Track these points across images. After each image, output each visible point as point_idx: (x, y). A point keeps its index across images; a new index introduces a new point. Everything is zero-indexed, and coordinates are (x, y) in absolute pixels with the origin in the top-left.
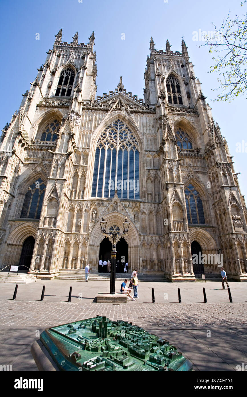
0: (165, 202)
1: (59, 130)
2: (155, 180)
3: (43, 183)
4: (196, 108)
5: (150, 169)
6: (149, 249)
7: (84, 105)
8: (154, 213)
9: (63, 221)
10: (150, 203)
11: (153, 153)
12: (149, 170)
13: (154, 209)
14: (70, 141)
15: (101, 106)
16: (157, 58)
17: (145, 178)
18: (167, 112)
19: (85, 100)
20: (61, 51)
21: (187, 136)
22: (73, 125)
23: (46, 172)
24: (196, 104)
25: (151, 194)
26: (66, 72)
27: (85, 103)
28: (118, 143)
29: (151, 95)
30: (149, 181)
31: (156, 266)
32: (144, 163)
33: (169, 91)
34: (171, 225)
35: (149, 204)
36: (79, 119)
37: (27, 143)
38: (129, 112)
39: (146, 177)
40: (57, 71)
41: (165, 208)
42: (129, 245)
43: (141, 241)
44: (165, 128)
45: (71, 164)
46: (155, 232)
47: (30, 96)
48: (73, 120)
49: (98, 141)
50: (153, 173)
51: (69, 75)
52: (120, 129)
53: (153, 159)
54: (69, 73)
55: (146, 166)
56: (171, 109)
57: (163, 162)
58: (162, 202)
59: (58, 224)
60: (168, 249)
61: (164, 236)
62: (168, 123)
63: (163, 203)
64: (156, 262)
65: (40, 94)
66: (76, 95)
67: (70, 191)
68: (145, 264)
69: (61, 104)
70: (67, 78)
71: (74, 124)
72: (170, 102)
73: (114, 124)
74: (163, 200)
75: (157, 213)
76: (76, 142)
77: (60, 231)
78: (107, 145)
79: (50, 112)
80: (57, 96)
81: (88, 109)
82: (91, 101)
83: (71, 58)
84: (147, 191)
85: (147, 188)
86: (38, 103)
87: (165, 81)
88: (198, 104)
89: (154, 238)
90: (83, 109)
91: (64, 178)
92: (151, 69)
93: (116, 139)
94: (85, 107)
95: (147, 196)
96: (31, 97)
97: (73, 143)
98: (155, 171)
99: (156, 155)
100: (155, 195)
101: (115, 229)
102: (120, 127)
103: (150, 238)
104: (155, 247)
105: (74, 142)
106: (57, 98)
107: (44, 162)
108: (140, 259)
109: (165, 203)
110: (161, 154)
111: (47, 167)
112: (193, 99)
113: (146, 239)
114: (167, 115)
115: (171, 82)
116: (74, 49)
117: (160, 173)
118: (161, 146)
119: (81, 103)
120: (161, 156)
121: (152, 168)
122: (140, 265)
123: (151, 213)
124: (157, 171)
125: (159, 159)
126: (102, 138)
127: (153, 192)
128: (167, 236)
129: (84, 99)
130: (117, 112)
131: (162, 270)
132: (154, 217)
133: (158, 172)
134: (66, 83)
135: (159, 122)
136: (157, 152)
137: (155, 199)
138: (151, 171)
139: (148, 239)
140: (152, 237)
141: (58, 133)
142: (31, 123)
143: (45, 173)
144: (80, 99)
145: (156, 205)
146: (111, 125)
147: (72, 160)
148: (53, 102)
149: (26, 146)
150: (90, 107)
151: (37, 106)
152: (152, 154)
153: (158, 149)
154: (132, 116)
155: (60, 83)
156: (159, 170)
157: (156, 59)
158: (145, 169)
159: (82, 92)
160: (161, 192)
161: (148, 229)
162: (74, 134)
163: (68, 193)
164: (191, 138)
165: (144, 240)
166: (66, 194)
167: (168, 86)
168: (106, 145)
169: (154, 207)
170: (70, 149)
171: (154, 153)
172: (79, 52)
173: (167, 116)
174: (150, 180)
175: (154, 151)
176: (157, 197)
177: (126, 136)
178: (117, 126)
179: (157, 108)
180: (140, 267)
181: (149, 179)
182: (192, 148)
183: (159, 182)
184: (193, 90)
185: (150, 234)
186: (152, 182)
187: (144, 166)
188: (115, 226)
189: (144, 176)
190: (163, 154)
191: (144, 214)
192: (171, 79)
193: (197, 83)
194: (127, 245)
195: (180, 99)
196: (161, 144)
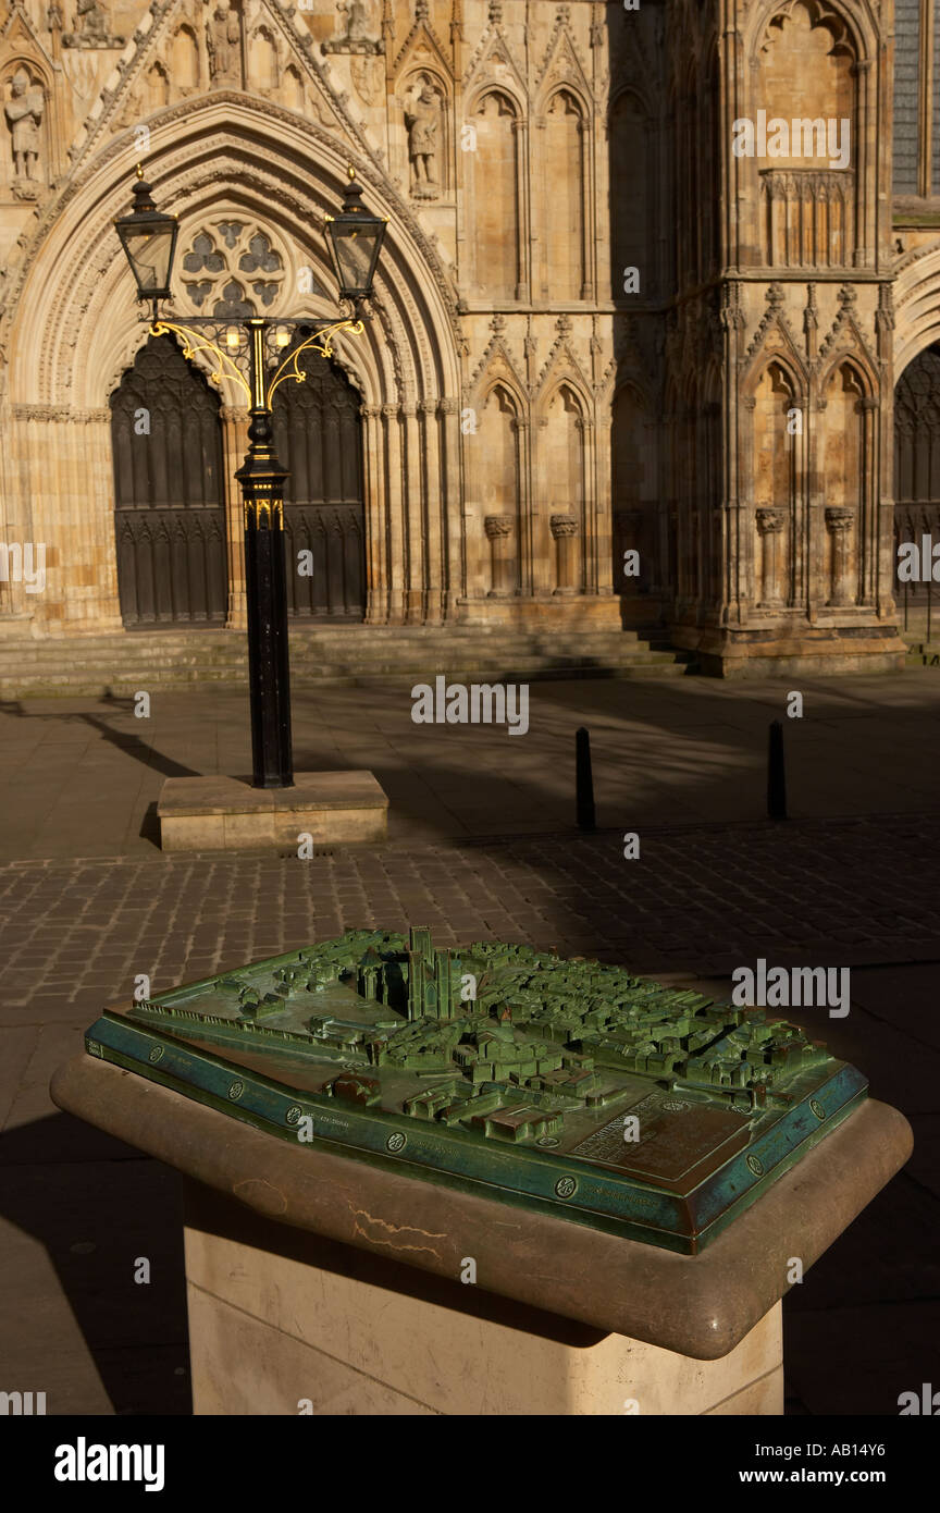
6: (542, 424)
8: (593, 101)
13: (588, 56)
34: (745, 209)
42: (372, 400)
43: (472, 363)
60: (700, 425)
61: (671, 313)
68: (505, 547)
89: (578, 329)
101: (233, 257)
103: (544, 328)
104: (591, 408)
108: (469, 510)
113: (516, 344)
122: (472, 557)
123: (559, 97)
128: (699, 310)
132: (593, 135)
139: (529, 344)
140: (564, 322)
161: (532, 254)
165: (496, 347)
169: (598, 42)
185: (546, 293)
188: (238, 225)
191: (492, 107)
194: (355, 397)
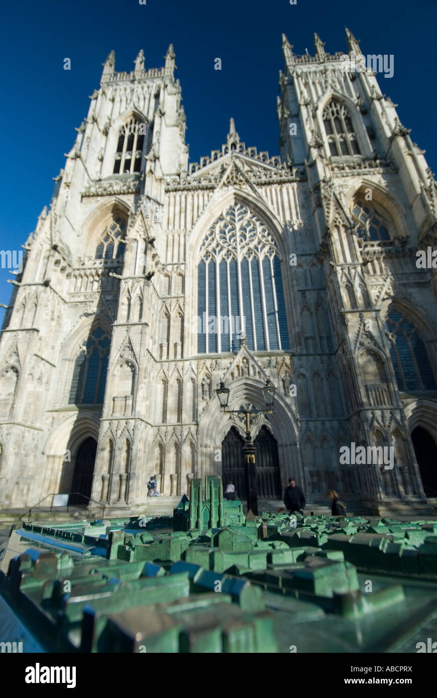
0: (343, 349)
1: (126, 235)
2: (317, 310)
3: (105, 335)
4: (390, 156)
5: (305, 288)
6: (321, 447)
7: (168, 184)
8: (323, 375)
9: (147, 403)
10: (313, 355)
11: (307, 257)
12: (303, 292)
13: (321, 365)
14: (149, 252)
15: (200, 182)
16: (299, 72)
17: (296, 308)
18: (329, 174)
19: (168, 175)
20: (116, 90)
21: (377, 216)
22: (151, 222)
23: (110, 315)
24: (390, 148)
25: (313, 338)
26: (129, 127)
27: (169, 179)
28: (239, 247)
29: (293, 146)
30: (306, 313)
31: (340, 483)
32: (292, 280)
33: (329, 131)
34: (362, 394)
35: (311, 358)
36: (160, 209)
37: (69, 266)
38: (255, 186)
39: (298, 305)
40: (111, 129)
41: (345, 362)
42: (279, 442)
43: (303, 432)
44: (329, 204)
45: (154, 295)
46: (329, 412)
47: (67, 179)
48: (149, 214)
49: (201, 249)
50: (311, 297)
51: (134, 131)
52: (240, 220)
53: (310, 270)
54: (135, 128)
55: (298, 285)
56: (338, 167)
57: (331, 271)
58: (337, 351)
59: (137, 409)
61: (348, 420)
62: (334, 194)
63: (340, 352)
64: (339, 474)
65: (86, 173)
66: (151, 167)
67: (157, 346)
68: (315, 479)
69: (125, 188)
70: (131, 137)
71: (153, 222)
72: (335, 152)
73: (227, 214)
74: (340, 346)
75: (330, 373)
76: (158, 254)
77: (143, 421)
78: (219, 253)
79: (105, 205)
80: (117, 175)
81: (176, 190)
82: (179, 175)
83: (135, 99)
84: (303, 332)
85: (302, 327)
86: (83, 190)
87: (320, 113)
88: (393, 147)
89: (328, 424)
90: (167, 191)
91: (144, 320)
92: (289, 94)
93: (235, 241)
94: (170, 187)
95: (305, 343)
96: (69, 180)
97: (154, 256)
98: (316, 291)
99: (315, 261)
100: (321, 338)
102: (240, 217)
103: (319, 424)
104: (333, 443)
105: (157, 254)
106: (117, 179)
107: (105, 298)
108: (305, 469)
109: (344, 352)
110: (325, 258)
111: (111, 306)
112: (382, 140)
113: (312, 428)
114: (330, 178)
115: (333, 114)
116: (139, 83)
117: (327, 295)
118: (323, 242)
119: (161, 180)
120: (325, 262)
121: (310, 287)
122: (307, 481)
123: (316, 374)
124: (320, 292)
125: (322, 268)
126: (207, 243)
127: (317, 333)
128: (355, 417)
129: (166, 172)
130: (230, 187)
131: (353, 492)
132: (324, 382)
133: (322, 293)
134: (130, 148)
135: (316, 195)
136: (316, 254)
137: (321, 346)
138: (308, 294)
140: (323, 423)
141: (125, 239)
142: (73, 229)
143: (108, 316)
144: (158, 174)
145: (325, 358)
146: (222, 215)
147: (155, 289)
148: (111, 186)
149: (69, 270)
150: (179, 186)
151: (82, 197)
152: (306, 260)
153: (318, 248)
154: (261, 191)
155: (120, 149)
156: (324, 289)
157: (297, 74)
158: (296, 290)
159: (160, 159)
160: (332, 332)
161: (313, 407)
162: (154, 240)
163: (154, 350)
164: (384, 219)
165: (308, 429)
166: (150, 351)
167: (327, 122)
168: (215, 253)
169: (322, 363)
170: (150, 267)
171: (309, 259)
172: (148, 87)
173: (330, 181)
174: (308, 310)
175: (310, 255)
176: (325, 341)
177: (252, 234)
178: (234, 215)
179: (308, 169)
180: (307, 485)
181: (305, 309)
182: (388, 238)
183: (326, 313)
184: (380, 122)
185: (318, 416)
186: (311, 314)
187: (293, 286)
189: (295, 305)
190: (330, 256)
191: (301, 377)
192: (331, 107)
193: (387, 107)
194: (275, 442)
195: (355, 143)
196: (322, 237)
